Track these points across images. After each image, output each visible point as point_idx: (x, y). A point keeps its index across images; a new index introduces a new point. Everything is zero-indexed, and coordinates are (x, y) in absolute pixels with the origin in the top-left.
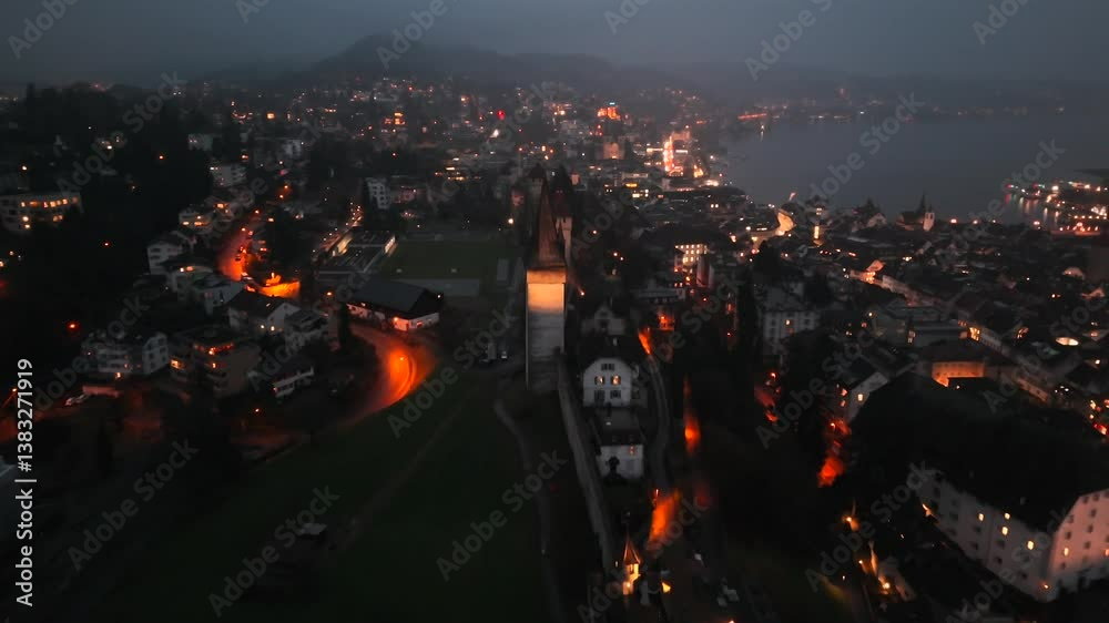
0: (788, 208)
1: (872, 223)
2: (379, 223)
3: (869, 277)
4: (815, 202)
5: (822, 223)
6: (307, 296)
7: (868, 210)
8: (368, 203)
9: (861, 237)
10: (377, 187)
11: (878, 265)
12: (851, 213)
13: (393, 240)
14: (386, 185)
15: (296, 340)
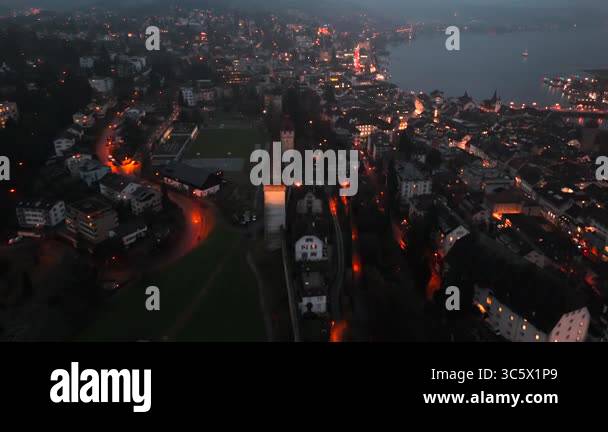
0: (420, 97)
1: (466, 107)
2: (188, 118)
3: (463, 146)
4: (435, 94)
5: (439, 107)
6: (145, 173)
7: (465, 99)
8: (182, 103)
9: (459, 119)
10: (188, 94)
11: (468, 138)
12: (455, 101)
13: (196, 130)
14: (193, 91)
15: (138, 207)
